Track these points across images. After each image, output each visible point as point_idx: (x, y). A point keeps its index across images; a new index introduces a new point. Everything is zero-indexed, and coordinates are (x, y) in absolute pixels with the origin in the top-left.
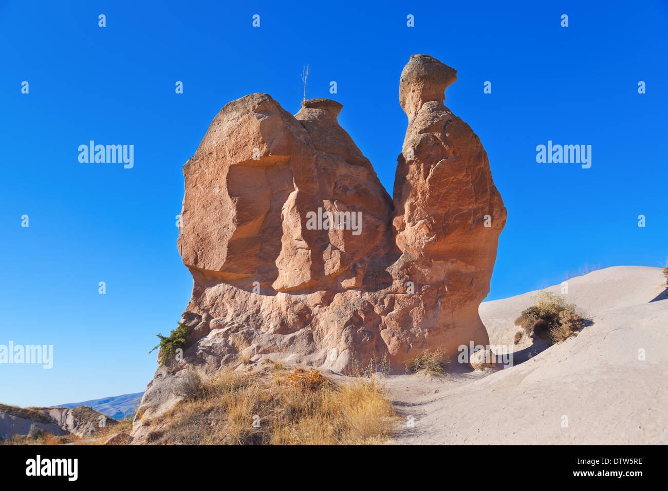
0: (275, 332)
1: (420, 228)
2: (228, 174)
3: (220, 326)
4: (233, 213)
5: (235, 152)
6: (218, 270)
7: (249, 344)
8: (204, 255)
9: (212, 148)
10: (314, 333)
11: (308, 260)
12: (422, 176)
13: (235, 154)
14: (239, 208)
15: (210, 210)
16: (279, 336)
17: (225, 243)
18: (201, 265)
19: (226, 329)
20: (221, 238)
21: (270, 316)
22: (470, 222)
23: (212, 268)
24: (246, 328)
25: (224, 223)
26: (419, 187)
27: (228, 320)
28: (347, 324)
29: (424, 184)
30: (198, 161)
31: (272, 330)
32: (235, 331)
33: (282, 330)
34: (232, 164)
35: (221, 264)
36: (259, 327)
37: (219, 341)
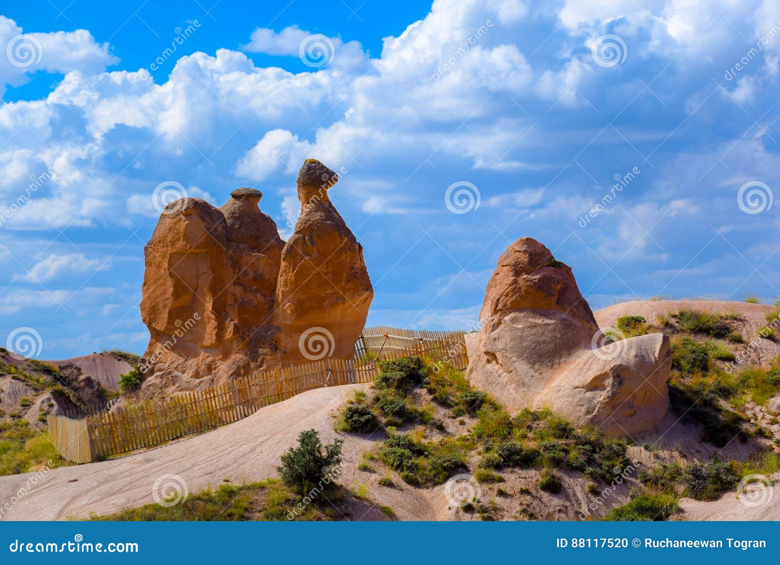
0: (191, 377)
2: (169, 260)
3: (160, 370)
4: (171, 289)
5: (173, 243)
6: (162, 330)
7: (174, 384)
8: (155, 318)
9: (160, 237)
10: (215, 379)
11: (215, 328)
12: (291, 271)
13: (173, 245)
14: (175, 286)
15: (159, 285)
16: (193, 379)
17: (167, 310)
18: (153, 325)
19: (163, 372)
20: (165, 307)
22: (325, 304)
23: (159, 328)
24: (176, 373)
25: (166, 296)
26: (289, 278)
27: (166, 366)
28: (231, 375)
29: (291, 276)
30: (152, 245)
31: (190, 375)
32: (168, 374)
33: (197, 375)
34: (172, 252)
35: (164, 326)
36: (183, 372)
37: (158, 381)
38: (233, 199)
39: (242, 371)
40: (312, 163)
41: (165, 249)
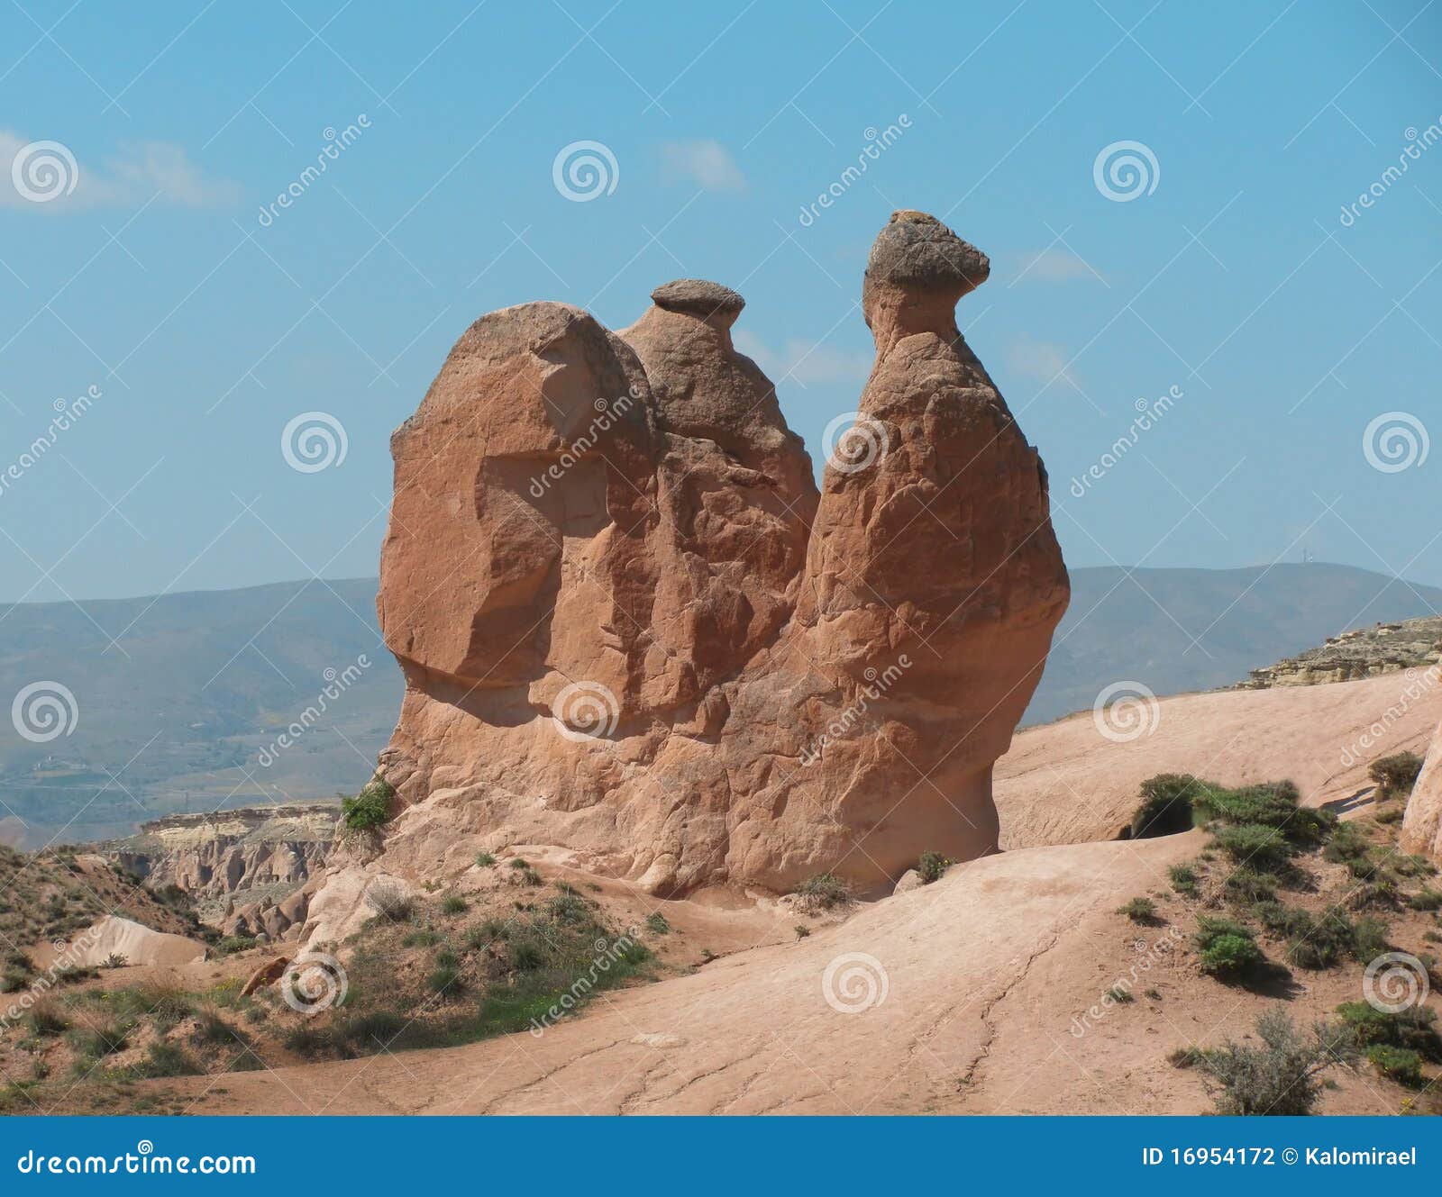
0: (547, 807)
1: (842, 627)
2: (478, 474)
3: (448, 785)
4: (485, 558)
5: (492, 429)
6: (451, 671)
8: (426, 637)
9: (449, 411)
10: (620, 816)
11: (620, 674)
12: (858, 523)
13: (493, 435)
14: (496, 552)
15: (441, 544)
16: (554, 813)
17: (468, 618)
18: (419, 657)
19: (460, 791)
20: (460, 607)
21: (543, 774)
23: (440, 667)
24: (497, 793)
25: (466, 578)
26: (850, 542)
27: (465, 772)
28: (677, 807)
29: (861, 537)
30: (420, 432)
31: (543, 802)
32: (475, 798)
33: (561, 802)
34: (488, 453)
35: (459, 661)
36: (521, 791)
37: (446, 815)
38: (661, 311)
39: (707, 797)
40: (917, 222)
41: (465, 443)
